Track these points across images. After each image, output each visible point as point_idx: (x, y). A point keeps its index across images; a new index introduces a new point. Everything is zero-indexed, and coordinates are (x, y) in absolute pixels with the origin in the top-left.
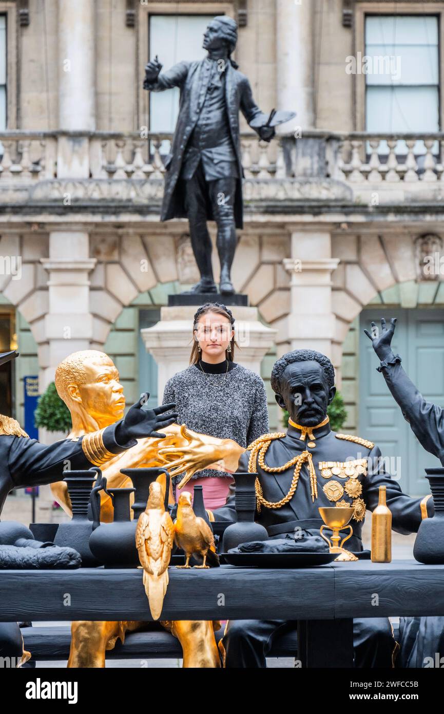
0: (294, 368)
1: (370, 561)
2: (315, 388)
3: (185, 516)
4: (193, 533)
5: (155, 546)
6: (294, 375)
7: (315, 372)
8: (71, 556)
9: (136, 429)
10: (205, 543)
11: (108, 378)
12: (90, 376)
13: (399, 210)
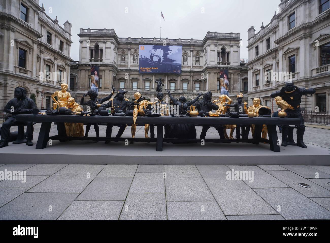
0: (159, 94)
1: (166, 116)
2: (161, 96)
3: (140, 109)
4: (141, 112)
5: (135, 113)
6: (159, 95)
7: (161, 94)
8: (124, 115)
9: (140, 100)
10: (143, 113)
11: (139, 95)
12: (137, 95)
13: (172, 93)
